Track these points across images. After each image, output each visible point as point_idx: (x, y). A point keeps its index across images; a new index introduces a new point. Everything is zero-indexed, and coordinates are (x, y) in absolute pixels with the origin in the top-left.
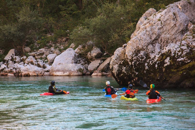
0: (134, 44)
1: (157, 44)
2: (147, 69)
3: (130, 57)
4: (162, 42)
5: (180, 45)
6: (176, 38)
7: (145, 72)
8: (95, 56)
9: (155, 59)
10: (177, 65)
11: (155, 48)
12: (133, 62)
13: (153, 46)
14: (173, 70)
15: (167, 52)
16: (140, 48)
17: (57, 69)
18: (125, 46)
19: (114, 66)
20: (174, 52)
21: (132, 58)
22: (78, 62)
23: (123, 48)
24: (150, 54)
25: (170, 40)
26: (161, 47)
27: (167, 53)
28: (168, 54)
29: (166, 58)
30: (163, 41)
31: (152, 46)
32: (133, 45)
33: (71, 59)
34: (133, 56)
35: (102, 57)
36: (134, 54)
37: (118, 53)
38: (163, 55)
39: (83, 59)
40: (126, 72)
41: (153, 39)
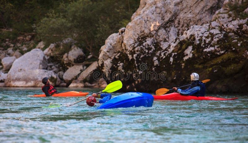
0: (137, 27)
1: (172, 29)
2: (157, 64)
3: (130, 46)
4: (181, 26)
5: (208, 28)
6: (202, 20)
7: (153, 69)
8: (75, 59)
9: (169, 50)
10: (203, 58)
11: (169, 35)
12: (135, 55)
13: (166, 31)
14: (197, 66)
15: (189, 38)
16: (146, 33)
17: (16, 76)
18: (123, 31)
19: (105, 62)
20: (199, 38)
21: (134, 48)
22: (49, 68)
23: (120, 34)
24: (162, 43)
25: (193, 23)
26: (178, 32)
27: (189, 40)
28: (191, 41)
29: (186, 48)
30: (182, 23)
31: (164, 31)
32: (135, 29)
33: (39, 63)
34: (135, 46)
35: (85, 61)
36: (136, 42)
37: (112, 41)
38: (181, 43)
39: (57, 64)
40: (123, 71)
41: (167, 19)
